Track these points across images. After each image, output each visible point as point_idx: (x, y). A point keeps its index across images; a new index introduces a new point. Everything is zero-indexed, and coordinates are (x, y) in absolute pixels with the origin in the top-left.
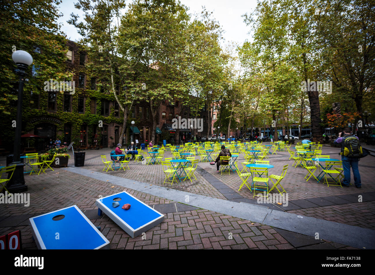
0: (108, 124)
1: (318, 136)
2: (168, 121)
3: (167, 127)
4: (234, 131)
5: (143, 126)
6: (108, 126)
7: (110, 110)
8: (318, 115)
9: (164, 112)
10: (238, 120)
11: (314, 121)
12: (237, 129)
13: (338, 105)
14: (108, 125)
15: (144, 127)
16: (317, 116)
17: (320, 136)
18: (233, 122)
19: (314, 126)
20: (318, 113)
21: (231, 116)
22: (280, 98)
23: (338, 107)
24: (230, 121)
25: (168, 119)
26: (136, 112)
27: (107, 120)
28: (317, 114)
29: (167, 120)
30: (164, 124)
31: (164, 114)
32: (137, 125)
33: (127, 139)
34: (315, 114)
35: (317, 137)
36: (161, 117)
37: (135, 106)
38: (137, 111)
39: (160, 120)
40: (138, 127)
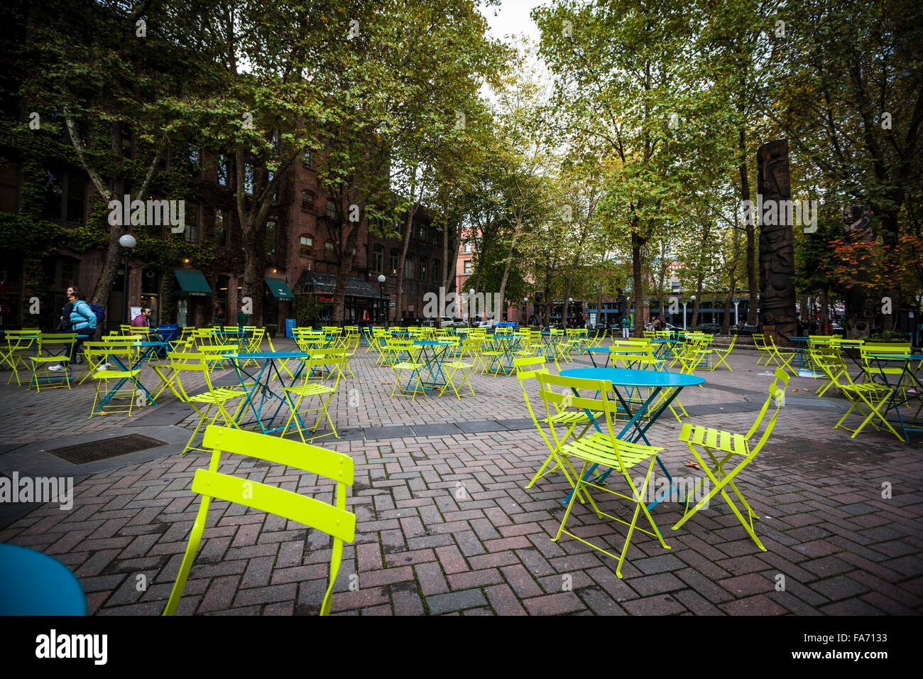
0: (79, 253)
1: (782, 319)
2: (318, 264)
3: (311, 281)
4: (517, 307)
5: (229, 271)
6: (78, 262)
7: (88, 206)
8: (786, 250)
9: (307, 236)
10: (530, 279)
11: (771, 270)
12: (526, 299)
13: (865, 212)
14: (77, 257)
15: (231, 275)
16: (781, 253)
17: (789, 320)
18: (516, 277)
19: (770, 288)
20: (785, 243)
21: (509, 260)
22: (675, 181)
23: (865, 221)
24: (506, 275)
25: (318, 258)
26: (202, 224)
27: (72, 239)
28: (784, 247)
29: (316, 262)
30: (305, 273)
31: (305, 241)
32: (205, 266)
33: (161, 311)
34: (774, 247)
35: (776, 323)
36: (295, 248)
37: (199, 204)
38: (205, 221)
39: (293, 259)
40: (205, 273)
